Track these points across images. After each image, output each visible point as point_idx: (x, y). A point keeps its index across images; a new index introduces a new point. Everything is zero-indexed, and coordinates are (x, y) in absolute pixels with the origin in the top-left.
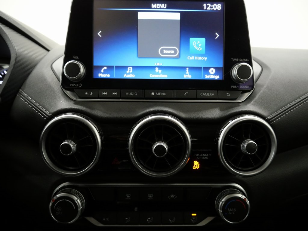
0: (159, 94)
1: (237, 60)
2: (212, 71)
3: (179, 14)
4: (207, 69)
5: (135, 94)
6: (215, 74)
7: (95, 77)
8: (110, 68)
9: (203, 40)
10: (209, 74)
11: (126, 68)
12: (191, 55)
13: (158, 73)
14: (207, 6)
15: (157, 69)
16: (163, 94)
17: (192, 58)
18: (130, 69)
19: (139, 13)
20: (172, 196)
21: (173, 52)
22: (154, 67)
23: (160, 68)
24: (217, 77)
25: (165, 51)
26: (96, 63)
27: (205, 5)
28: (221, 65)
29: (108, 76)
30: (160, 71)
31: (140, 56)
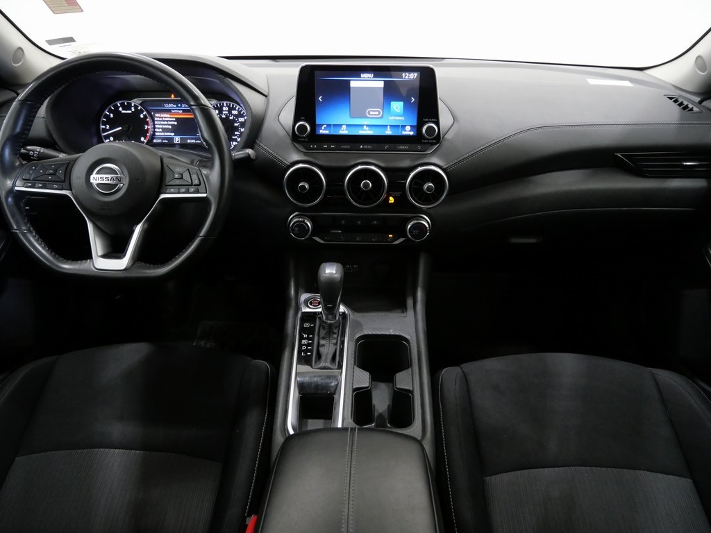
0: (366, 147)
1: (427, 120)
2: (408, 128)
3: (383, 82)
4: (404, 127)
5: (348, 147)
6: (410, 131)
7: (317, 133)
8: (329, 126)
9: (402, 103)
10: (405, 131)
11: (341, 125)
12: (392, 116)
13: (366, 130)
14: (406, 76)
15: (365, 127)
16: (369, 147)
17: (392, 118)
18: (344, 126)
19: (351, 82)
20: (375, 222)
21: (377, 113)
22: (363, 125)
23: (367, 126)
24: (412, 133)
25: (371, 113)
26: (317, 123)
27: (404, 74)
28: (415, 124)
29: (327, 132)
30: (367, 128)
31: (352, 116)
